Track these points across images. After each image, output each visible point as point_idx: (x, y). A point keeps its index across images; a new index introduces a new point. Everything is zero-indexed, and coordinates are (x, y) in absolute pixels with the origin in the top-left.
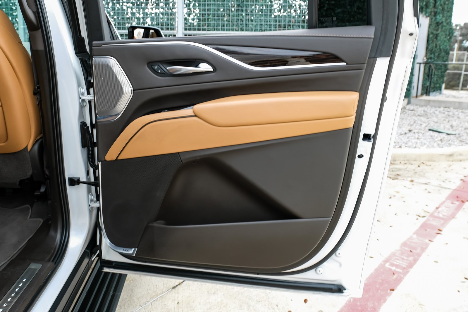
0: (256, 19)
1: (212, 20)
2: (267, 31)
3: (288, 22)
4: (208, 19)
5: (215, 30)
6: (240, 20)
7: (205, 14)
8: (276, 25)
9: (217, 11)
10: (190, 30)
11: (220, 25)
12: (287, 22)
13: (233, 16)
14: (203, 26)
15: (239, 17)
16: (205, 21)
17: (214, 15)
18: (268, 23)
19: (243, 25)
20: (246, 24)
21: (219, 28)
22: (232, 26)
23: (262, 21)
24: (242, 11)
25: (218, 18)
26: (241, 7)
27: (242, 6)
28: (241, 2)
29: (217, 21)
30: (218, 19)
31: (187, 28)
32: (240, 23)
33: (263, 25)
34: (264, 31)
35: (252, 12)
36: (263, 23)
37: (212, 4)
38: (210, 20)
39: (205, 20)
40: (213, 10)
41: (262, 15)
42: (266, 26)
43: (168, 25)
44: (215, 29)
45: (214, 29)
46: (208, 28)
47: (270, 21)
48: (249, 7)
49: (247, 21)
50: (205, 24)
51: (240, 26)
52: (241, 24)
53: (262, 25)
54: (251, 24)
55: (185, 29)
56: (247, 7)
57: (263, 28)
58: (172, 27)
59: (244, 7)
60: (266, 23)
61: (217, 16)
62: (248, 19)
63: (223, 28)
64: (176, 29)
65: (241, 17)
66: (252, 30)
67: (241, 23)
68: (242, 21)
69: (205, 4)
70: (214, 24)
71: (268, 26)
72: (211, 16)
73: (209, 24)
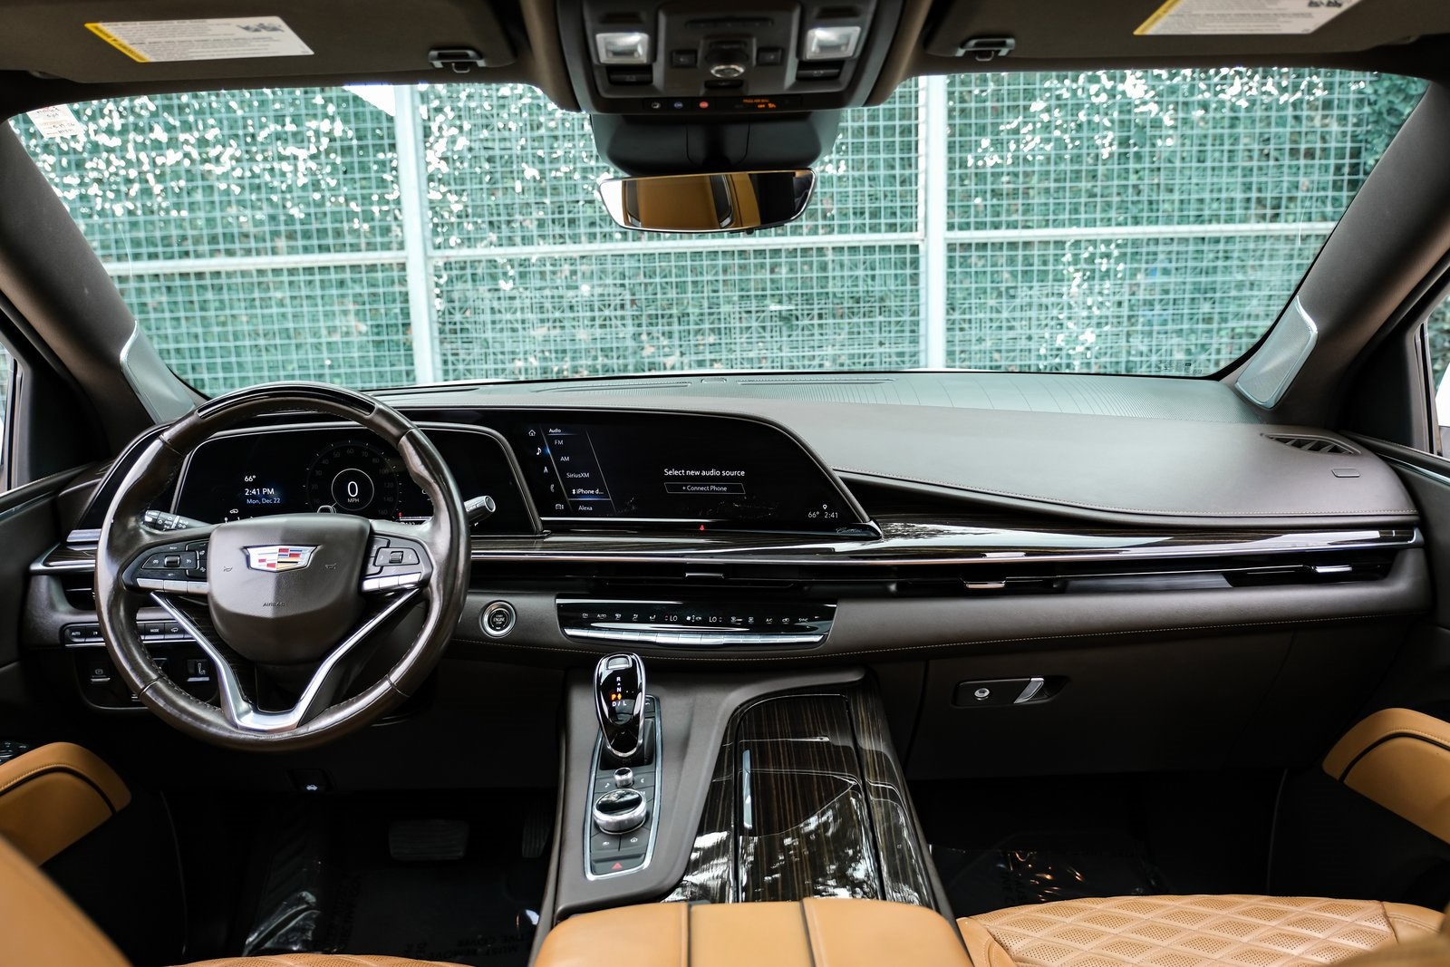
0: (1183, 184)
1: (1039, 193)
2: (1218, 221)
3: (1289, 190)
5: (1047, 226)
6: (1130, 190)
8: (1248, 200)
9: (1056, 163)
10: (965, 227)
11: (1064, 209)
12: (1285, 190)
13: (1108, 177)
14: (1009, 213)
15: (1127, 179)
16: (1014, 198)
18: (1224, 195)
19: (1140, 206)
20: (1151, 203)
21: (1061, 217)
22: (1104, 211)
23: (1203, 190)
25: (1057, 185)
29: (1056, 195)
30: (1057, 190)
31: (957, 220)
32: (1131, 197)
33: (1207, 201)
34: (1210, 222)
35: (1170, 161)
36: (1207, 196)
38: (1031, 192)
41: (1205, 169)
42: (1215, 205)
43: (894, 214)
44: (1048, 221)
45: (1044, 223)
46: (1026, 221)
47: (1227, 189)
49: (1152, 190)
50: (1018, 206)
51: (1132, 210)
52: (1133, 203)
53: (1201, 201)
54: (1168, 201)
55: (951, 227)
57: (1207, 213)
58: (907, 220)
60: (1215, 195)
61: (1056, 180)
62: (1158, 185)
63: (1074, 217)
64: (921, 226)
65: (1133, 179)
66: (1169, 220)
67: (1136, 198)
68: (1139, 193)
70: (1046, 204)
71: (1224, 205)
72: (1036, 178)
73: (1029, 204)
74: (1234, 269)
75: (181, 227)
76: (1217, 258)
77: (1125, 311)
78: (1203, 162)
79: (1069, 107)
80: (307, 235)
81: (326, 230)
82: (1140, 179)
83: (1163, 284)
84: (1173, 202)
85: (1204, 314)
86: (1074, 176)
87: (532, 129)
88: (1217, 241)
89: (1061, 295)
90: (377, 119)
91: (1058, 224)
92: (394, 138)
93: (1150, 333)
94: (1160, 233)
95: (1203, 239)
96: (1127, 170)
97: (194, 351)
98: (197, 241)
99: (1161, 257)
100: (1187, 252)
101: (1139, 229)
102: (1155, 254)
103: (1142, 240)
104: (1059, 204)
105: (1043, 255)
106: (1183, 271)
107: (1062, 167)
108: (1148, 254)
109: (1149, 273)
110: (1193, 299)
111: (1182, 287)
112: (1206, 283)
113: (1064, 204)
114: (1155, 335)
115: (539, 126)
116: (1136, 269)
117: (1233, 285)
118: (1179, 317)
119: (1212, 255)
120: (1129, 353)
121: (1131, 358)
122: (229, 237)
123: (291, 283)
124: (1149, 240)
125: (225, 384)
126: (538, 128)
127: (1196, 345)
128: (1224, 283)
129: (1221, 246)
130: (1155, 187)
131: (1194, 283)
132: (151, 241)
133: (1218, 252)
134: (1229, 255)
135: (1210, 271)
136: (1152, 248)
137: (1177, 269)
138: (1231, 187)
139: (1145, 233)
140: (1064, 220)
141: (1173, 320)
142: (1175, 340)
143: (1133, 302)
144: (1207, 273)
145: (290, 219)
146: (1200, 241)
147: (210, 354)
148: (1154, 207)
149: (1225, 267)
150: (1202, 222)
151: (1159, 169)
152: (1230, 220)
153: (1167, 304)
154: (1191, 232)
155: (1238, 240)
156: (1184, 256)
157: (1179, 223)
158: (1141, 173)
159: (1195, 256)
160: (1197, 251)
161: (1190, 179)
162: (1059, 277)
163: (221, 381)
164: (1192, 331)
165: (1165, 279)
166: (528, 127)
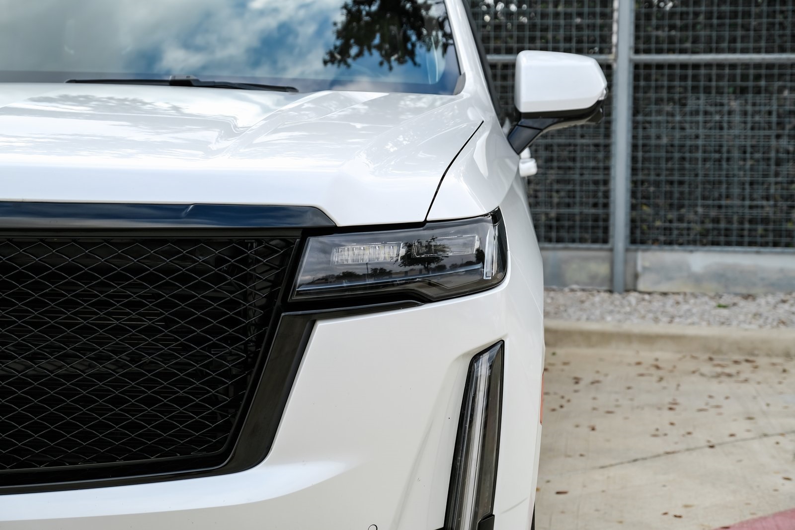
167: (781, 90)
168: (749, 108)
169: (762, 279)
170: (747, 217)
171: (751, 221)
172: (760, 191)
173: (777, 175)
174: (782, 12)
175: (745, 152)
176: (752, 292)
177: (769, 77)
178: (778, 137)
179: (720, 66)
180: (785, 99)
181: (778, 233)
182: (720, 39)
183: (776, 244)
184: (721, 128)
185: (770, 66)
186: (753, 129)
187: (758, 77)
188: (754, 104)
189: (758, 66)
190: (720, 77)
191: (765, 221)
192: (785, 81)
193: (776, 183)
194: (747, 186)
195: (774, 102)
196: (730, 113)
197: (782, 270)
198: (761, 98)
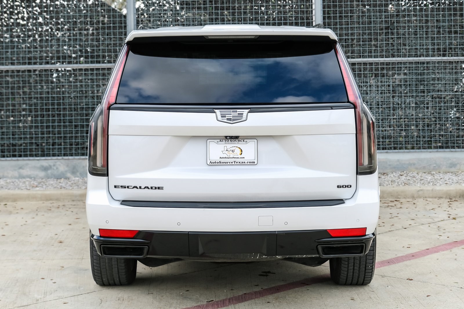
0: (409, 43)
1: (357, 46)
2: (423, 56)
3: (449, 45)
4: (352, 45)
5: (360, 57)
6: (390, 45)
7: (348, 39)
8: (434, 49)
9: (362, 35)
12: (447, 45)
13: (382, 40)
15: (388, 41)
16: (348, 48)
17: (359, 40)
18: (425, 47)
19: (394, 51)
20: (398, 49)
22: (381, 52)
23: (417, 45)
24: (392, 34)
26: (391, 30)
27: (392, 28)
28: (391, 24)
29: (363, 47)
34: (420, 56)
35: (404, 35)
36: (418, 47)
37: (356, 27)
38: (354, 45)
39: (348, 45)
40: (358, 35)
41: (417, 38)
42: (422, 51)
44: (360, 56)
45: (359, 56)
46: (353, 56)
47: (426, 45)
48: (400, 29)
49: (398, 45)
50: (349, 50)
51: (391, 52)
52: (391, 49)
53: (417, 49)
54: (404, 49)
56: (398, 29)
57: (419, 53)
59: (394, 29)
60: (422, 47)
61: (363, 41)
62: (400, 43)
63: (370, 54)
65: (391, 41)
66: (405, 56)
68: (393, 46)
69: (348, 28)
70: (359, 50)
71: (425, 50)
72: (355, 41)
73: (353, 50)
74: (431, 73)
75: (46, 53)
76: (424, 69)
77: (391, 89)
78: (417, 35)
79: (366, 16)
80: (92, 57)
81: (99, 55)
82: (393, 41)
83: (405, 79)
84: (406, 49)
85: (421, 90)
86: (369, 40)
87: (175, 22)
88: (423, 63)
89: (367, 82)
90: (120, 17)
91: (364, 57)
92: (126, 24)
93: (401, 97)
94: (402, 60)
95: (418, 62)
96: (388, 38)
97: (47, 98)
98: (52, 58)
99: (403, 69)
100: (413, 67)
101: (394, 59)
102: (401, 68)
103: (396, 63)
104: (364, 50)
105: (360, 68)
106: (412, 74)
107: (365, 37)
108: (398, 68)
109: (399, 74)
110: (416, 84)
111: (412, 80)
112: (421, 78)
113: (366, 50)
114: (403, 97)
115: (178, 20)
116: (394, 73)
117: (431, 79)
118: (412, 91)
119: (422, 68)
120: (393, 104)
121: (395, 106)
122: (64, 57)
123: (85, 74)
124: (398, 62)
125: (57, 110)
126: (177, 21)
127: (419, 101)
128: (428, 78)
129: (425, 65)
130: (399, 44)
131: (416, 78)
132: (35, 58)
133: (424, 67)
134: (429, 68)
135: (422, 74)
136: (399, 66)
137: (409, 73)
138: (428, 44)
139: (396, 60)
140: (366, 55)
141: (409, 92)
142: (411, 99)
143: (394, 85)
144: (421, 75)
145: (86, 51)
146: (417, 63)
147: (53, 99)
148: (399, 51)
149: (428, 73)
150: (417, 57)
151: (400, 38)
152: (427, 56)
153: (407, 86)
154: (414, 60)
155: (431, 63)
156: (412, 69)
157: (408, 57)
158: (394, 39)
159: (415, 69)
160: (416, 67)
161: (412, 41)
162: (366, 76)
163: (56, 109)
164: (417, 96)
165: (405, 77)
166: (174, 21)
167: (393, 75)
168: (379, 84)
169: (390, 165)
170: (381, 136)
171: (383, 138)
172: (387, 123)
173: (394, 115)
174: (392, 38)
175: (378, 105)
176: (385, 172)
177: (388, 69)
178: (393, 97)
179: (365, 64)
180: (396, 79)
181: (395, 143)
182: (364, 52)
183: (395, 148)
184: (367, 93)
185: (388, 64)
186: (381, 93)
187: (383, 69)
188: (381, 82)
189: (383, 64)
190: (365, 69)
191: (390, 137)
192: (395, 70)
193: (394, 119)
194: (380, 121)
195: (391, 81)
196: (370, 86)
197: (398, 160)
198: (384, 79)
